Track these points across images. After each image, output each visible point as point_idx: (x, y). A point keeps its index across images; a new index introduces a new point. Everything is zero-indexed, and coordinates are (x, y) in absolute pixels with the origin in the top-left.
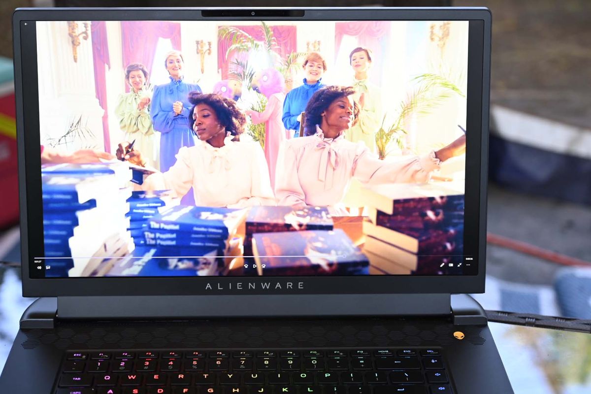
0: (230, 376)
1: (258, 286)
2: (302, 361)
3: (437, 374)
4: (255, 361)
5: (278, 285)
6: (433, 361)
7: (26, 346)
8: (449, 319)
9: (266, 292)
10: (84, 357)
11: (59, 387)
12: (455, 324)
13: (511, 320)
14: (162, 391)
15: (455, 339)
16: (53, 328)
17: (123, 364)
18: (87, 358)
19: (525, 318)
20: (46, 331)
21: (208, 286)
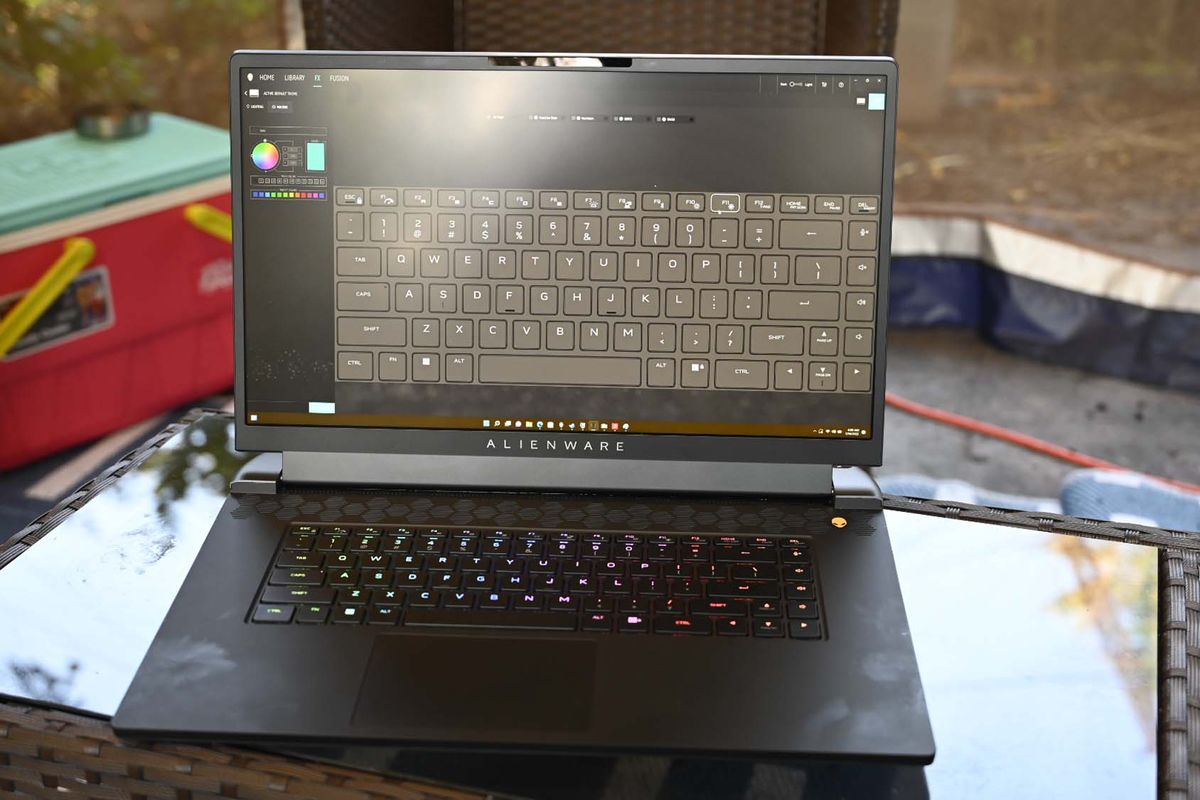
0: (510, 563)
1: (560, 446)
2: (613, 547)
3: (798, 571)
4: (547, 545)
5: (588, 445)
6: (796, 554)
7: (236, 515)
8: (827, 501)
9: (570, 454)
10: (314, 531)
11: (276, 566)
12: (836, 507)
13: (924, 510)
14: (415, 577)
15: (834, 527)
16: (274, 493)
17: (365, 542)
18: (318, 532)
19: (946, 507)
20: (264, 498)
21: (491, 443)
